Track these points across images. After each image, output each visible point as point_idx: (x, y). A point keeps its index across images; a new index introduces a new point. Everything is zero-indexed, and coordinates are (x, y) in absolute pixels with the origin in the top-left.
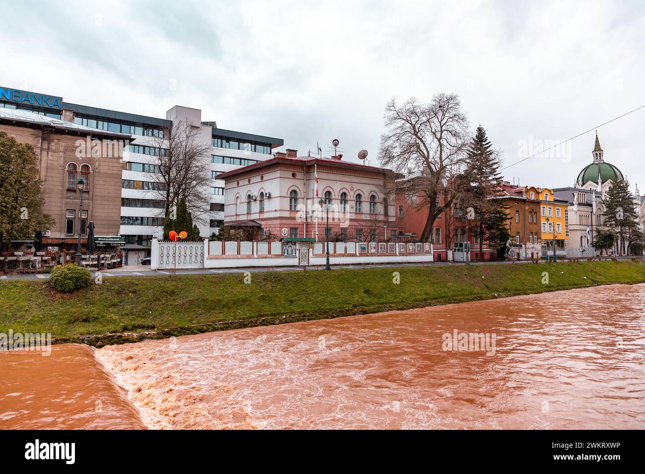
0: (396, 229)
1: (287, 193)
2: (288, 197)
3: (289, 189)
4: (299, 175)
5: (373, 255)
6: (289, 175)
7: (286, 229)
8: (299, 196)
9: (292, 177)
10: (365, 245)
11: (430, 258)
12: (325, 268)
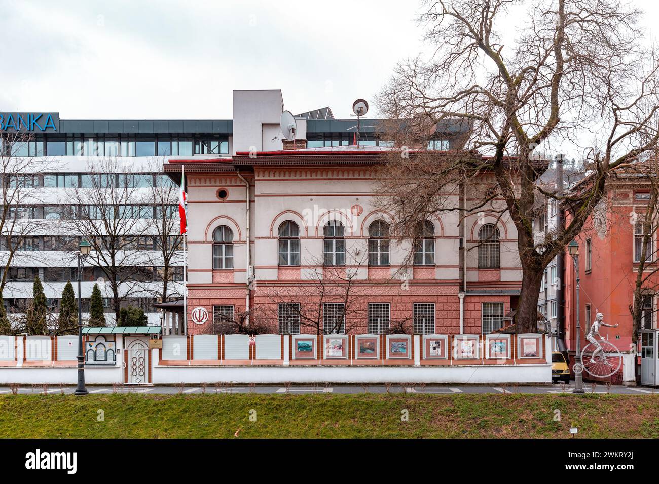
0: (502, 299)
1: (206, 234)
2: (209, 242)
3: (209, 225)
4: (234, 193)
5: (333, 364)
6: (211, 194)
7: (203, 309)
8: (236, 238)
9: (218, 200)
10: (312, 340)
11: (542, 373)
12: (73, 391)
